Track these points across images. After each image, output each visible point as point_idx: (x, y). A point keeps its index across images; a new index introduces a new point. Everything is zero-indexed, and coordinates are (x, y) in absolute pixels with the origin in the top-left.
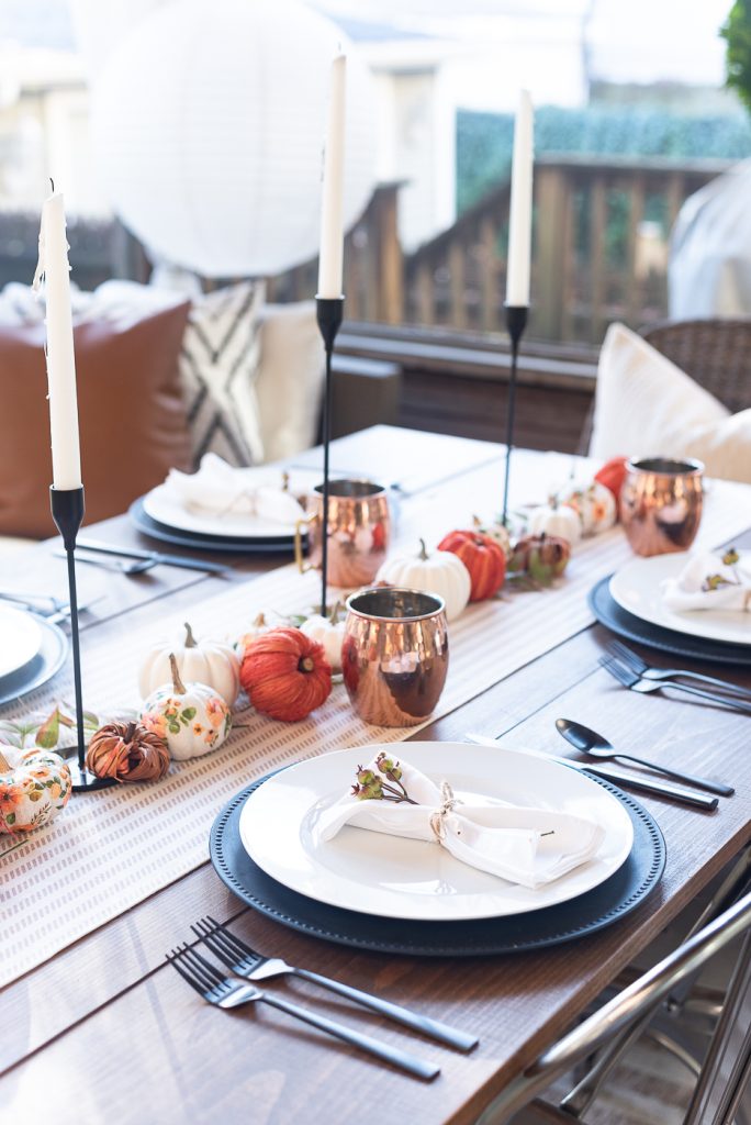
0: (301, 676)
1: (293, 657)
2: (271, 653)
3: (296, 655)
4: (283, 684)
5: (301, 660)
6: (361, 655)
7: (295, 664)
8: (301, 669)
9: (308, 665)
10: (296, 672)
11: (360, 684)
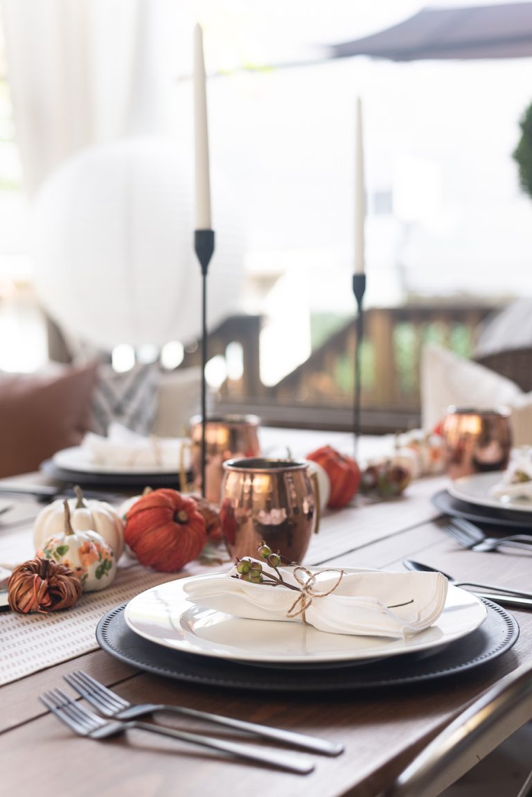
0: (177, 526)
1: (169, 510)
2: (149, 508)
3: (170, 508)
4: (162, 533)
5: (176, 513)
6: (237, 513)
7: (171, 515)
8: (176, 519)
9: (183, 516)
10: (172, 523)
11: (238, 535)
